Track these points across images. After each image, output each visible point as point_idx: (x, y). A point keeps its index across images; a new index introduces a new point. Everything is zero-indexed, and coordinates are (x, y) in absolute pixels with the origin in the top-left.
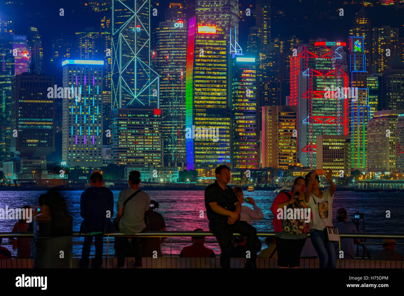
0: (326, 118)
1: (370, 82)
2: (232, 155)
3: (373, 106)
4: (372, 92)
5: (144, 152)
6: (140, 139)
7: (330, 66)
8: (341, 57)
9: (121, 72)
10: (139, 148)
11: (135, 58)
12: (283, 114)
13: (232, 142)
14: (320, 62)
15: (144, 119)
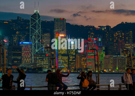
0: (91, 57)
1: (103, 48)
2: (68, 65)
3: (104, 54)
4: (104, 51)
5: (44, 64)
6: (42, 62)
7: (93, 44)
8: (95, 42)
9: (33, 45)
10: (42, 64)
11: (37, 42)
12: (82, 56)
13: (68, 62)
14: (90, 43)
15: (44, 56)
